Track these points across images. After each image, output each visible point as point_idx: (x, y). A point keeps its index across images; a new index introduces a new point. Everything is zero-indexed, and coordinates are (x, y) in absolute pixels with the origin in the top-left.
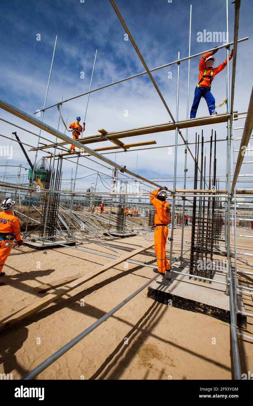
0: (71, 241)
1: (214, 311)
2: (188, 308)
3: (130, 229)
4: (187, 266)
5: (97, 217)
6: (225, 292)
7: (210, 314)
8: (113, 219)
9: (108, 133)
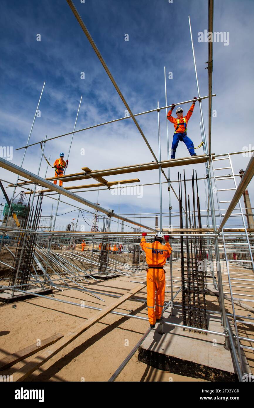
0: (47, 288)
1: (217, 375)
2: (187, 373)
3: (113, 269)
4: (179, 313)
5: (78, 256)
6: (225, 345)
7: (213, 379)
8: (95, 257)
9: (92, 171)
